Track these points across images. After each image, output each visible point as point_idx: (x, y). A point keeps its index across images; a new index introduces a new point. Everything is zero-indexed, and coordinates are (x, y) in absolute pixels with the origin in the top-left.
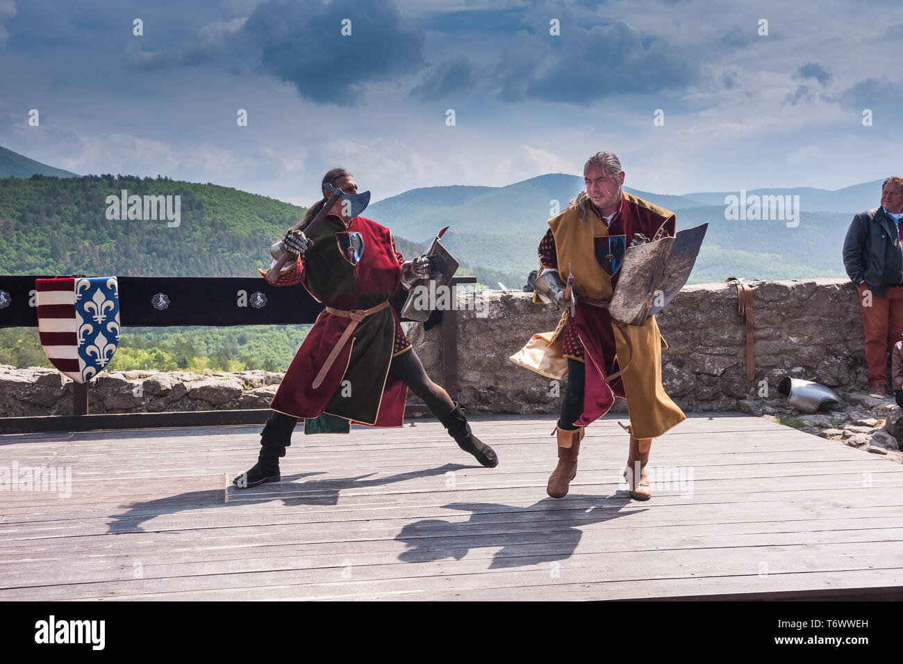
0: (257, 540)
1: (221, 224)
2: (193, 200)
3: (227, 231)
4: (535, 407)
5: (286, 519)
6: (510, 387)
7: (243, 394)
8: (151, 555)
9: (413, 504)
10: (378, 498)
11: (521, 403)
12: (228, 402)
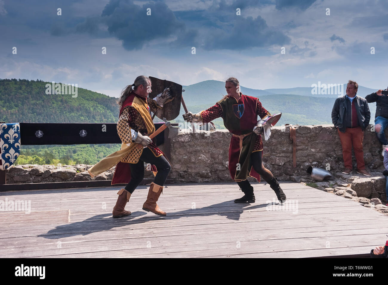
1: (65, 101)
3: (68, 104)
4: (204, 179)
6: (193, 171)
7: (76, 175)
8: (35, 246)
11: (198, 178)
12: (70, 178)
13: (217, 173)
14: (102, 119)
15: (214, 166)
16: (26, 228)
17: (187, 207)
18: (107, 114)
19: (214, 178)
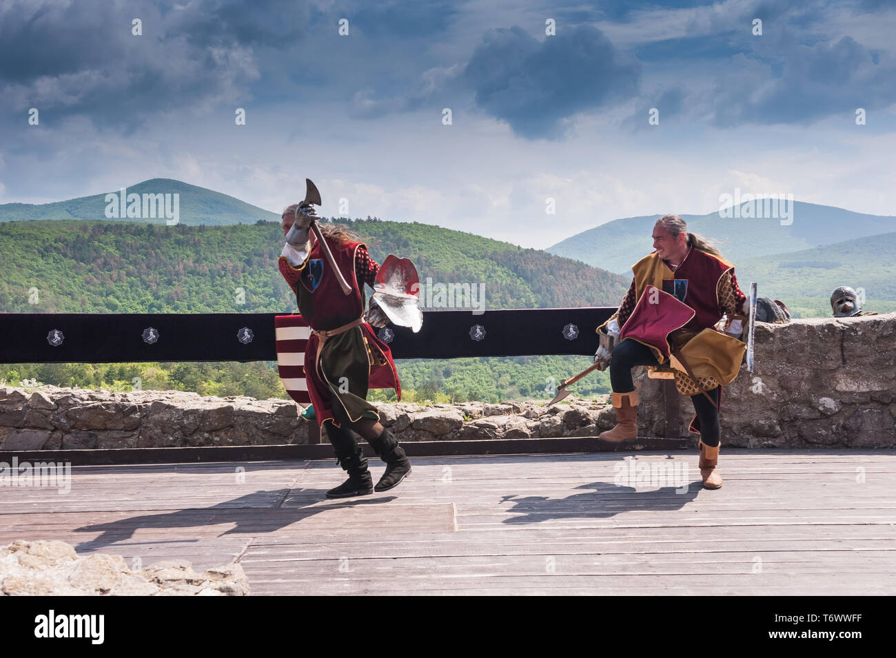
0: (490, 570)
1: (426, 261)
2: (400, 238)
3: (432, 267)
4: (764, 441)
5: (517, 550)
6: (736, 419)
7: (464, 425)
8: (390, 581)
9: (643, 539)
10: (607, 531)
11: (748, 436)
12: (450, 433)
13: (795, 426)
14: (506, 298)
15: (787, 408)
16: (369, 539)
17: (725, 506)
18: (516, 287)
19: (788, 438)
